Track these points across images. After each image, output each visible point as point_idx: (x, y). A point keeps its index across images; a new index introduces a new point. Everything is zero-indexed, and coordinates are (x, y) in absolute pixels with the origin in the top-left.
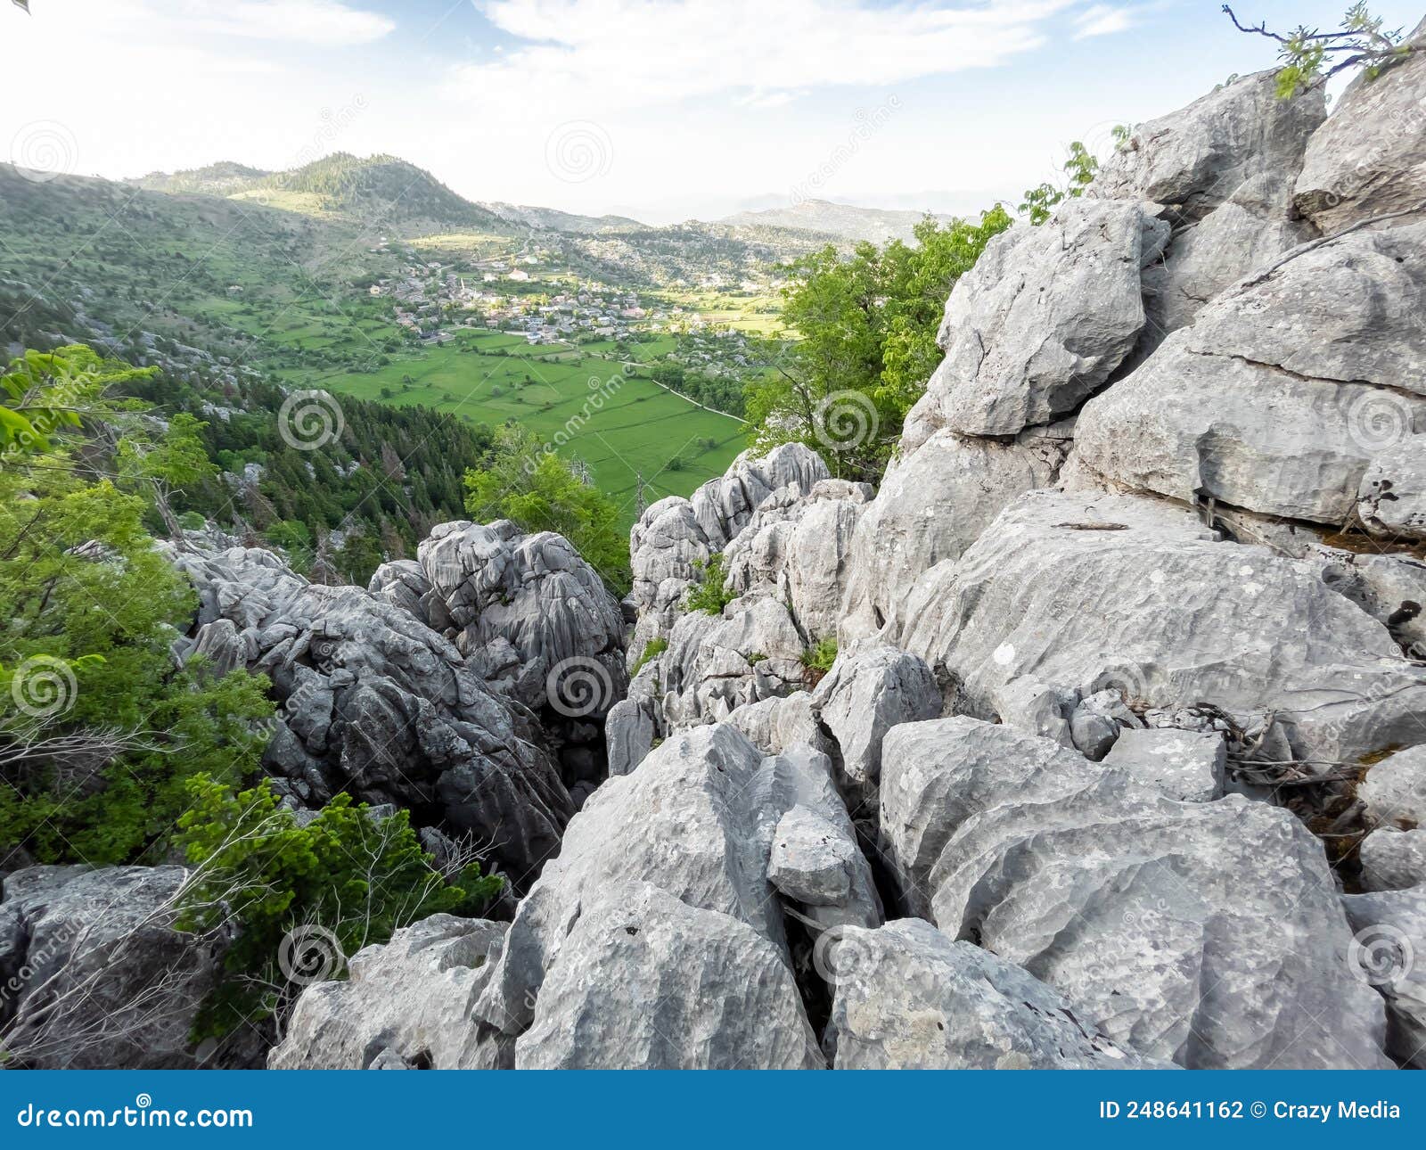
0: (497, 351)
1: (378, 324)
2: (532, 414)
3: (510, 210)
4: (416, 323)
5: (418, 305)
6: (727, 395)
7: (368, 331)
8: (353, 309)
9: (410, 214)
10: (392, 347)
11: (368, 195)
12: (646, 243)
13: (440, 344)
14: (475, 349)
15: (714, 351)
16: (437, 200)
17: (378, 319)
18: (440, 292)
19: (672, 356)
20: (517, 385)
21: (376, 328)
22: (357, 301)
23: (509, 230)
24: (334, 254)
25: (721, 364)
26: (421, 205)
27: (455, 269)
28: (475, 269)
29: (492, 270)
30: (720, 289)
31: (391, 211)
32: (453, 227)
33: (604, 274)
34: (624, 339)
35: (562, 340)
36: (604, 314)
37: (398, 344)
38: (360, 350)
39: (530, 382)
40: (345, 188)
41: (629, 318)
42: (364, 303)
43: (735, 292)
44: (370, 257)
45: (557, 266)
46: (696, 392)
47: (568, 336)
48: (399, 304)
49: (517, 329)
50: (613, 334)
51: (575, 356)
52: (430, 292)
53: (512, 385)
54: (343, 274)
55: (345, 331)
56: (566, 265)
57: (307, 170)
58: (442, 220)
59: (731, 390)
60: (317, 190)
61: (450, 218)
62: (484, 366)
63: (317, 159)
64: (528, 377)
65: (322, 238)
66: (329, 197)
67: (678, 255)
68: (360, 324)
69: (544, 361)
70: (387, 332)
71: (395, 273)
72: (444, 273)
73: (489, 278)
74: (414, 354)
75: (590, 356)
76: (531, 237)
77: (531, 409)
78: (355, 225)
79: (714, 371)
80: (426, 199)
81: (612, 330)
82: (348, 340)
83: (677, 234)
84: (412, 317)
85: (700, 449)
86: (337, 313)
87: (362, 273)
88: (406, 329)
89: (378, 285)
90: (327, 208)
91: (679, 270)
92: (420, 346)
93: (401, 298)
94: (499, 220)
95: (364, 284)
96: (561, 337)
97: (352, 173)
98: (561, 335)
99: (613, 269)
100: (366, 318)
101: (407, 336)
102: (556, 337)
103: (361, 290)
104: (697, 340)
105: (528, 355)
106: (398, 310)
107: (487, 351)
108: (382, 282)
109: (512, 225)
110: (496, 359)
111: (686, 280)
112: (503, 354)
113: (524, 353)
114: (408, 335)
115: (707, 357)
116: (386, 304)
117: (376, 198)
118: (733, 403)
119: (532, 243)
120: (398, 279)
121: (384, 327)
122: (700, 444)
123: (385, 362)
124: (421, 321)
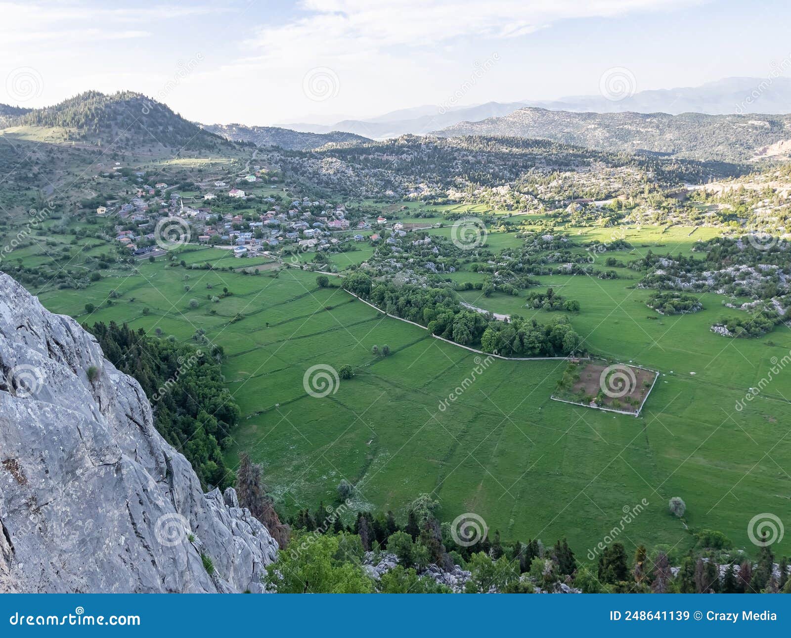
0: (203, 264)
1: (97, 242)
2: (222, 326)
3: (244, 130)
4: (133, 241)
5: (138, 223)
6: (408, 302)
7: (87, 249)
8: (78, 229)
9: (144, 141)
10: (105, 263)
11: (109, 126)
12: (362, 158)
13: (152, 260)
14: (183, 264)
15: (407, 259)
16: (171, 129)
17: (99, 237)
18: (161, 212)
19: (365, 265)
20: (214, 298)
21: (95, 246)
22: (84, 220)
23: (234, 152)
24: (70, 179)
25: (410, 271)
26: (156, 134)
27: (179, 189)
28: (198, 188)
29: (212, 188)
30: (425, 198)
31: (128, 140)
32: (182, 150)
33: (319, 188)
34: (325, 250)
35: (266, 253)
36: (312, 227)
37: (112, 261)
38: (75, 268)
39: (227, 294)
40: (89, 121)
41: (334, 229)
42: (89, 222)
43: (440, 200)
44: (102, 180)
45: (274, 182)
46: (381, 300)
47: (273, 248)
48: (121, 224)
49: (227, 243)
50: (316, 245)
51: (275, 267)
52: (151, 211)
53: (209, 298)
54: (76, 196)
55: (66, 250)
56: (282, 182)
57: (60, 108)
58: (173, 145)
59: (412, 297)
60: (65, 124)
61: (182, 144)
62: (187, 279)
63: (70, 98)
64: (225, 290)
65: (63, 165)
66: (74, 130)
67: (390, 168)
68: (80, 242)
69: (245, 273)
70: (105, 250)
71: (122, 194)
72: (169, 194)
73: (209, 197)
74: (126, 269)
75: (289, 267)
76: (254, 157)
77: (224, 321)
78: (93, 152)
79: (401, 278)
80: (161, 128)
81: (314, 241)
82: (66, 258)
83: (392, 148)
84: (131, 235)
85: (375, 357)
86: (62, 233)
87: (92, 195)
88: (123, 245)
89: (105, 205)
90: (71, 138)
91: (389, 182)
92: (133, 262)
93: (124, 218)
94: (226, 143)
95: (93, 205)
96: (266, 250)
97: (96, 109)
98: (266, 247)
99: (327, 183)
100: (89, 236)
101: (122, 253)
102: (261, 250)
103: (87, 211)
104: (394, 248)
105: (231, 268)
106: (118, 229)
107: (194, 265)
108: (109, 203)
109: (237, 147)
110: (201, 272)
111: (395, 191)
112: (207, 268)
113: (227, 266)
114: (124, 252)
115: (398, 265)
116: (109, 224)
117: (115, 129)
118: (414, 310)
119: (253, 162)
120: (125, 200)
121: (103, 244)
122: (376, 352)
123: (97, 278)
124: (139, 238)
